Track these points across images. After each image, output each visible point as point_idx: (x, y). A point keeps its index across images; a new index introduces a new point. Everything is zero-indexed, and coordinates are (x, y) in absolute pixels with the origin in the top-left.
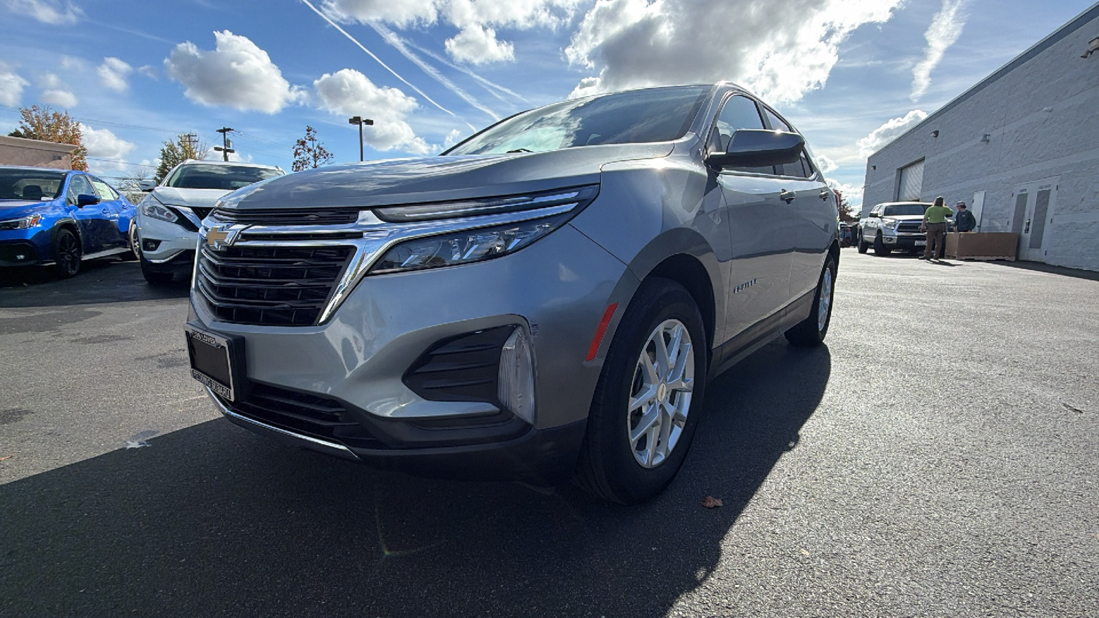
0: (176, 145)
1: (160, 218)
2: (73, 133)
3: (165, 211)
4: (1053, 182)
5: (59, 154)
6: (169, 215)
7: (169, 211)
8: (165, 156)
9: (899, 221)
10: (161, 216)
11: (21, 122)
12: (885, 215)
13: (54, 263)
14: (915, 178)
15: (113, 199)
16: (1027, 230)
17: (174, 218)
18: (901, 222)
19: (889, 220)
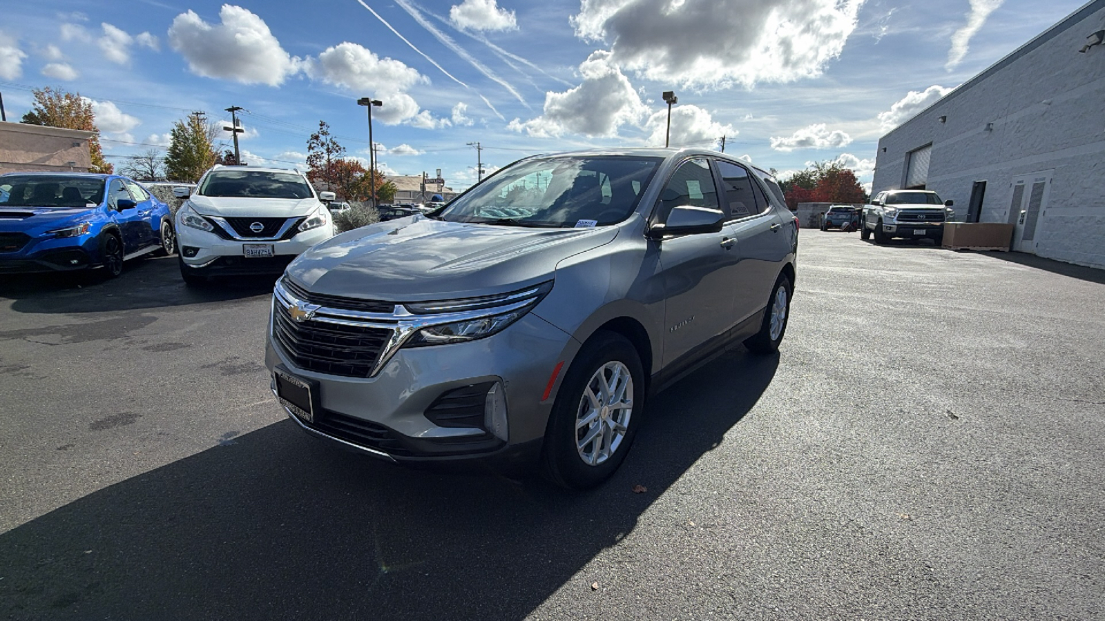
0: (186, 125)
1: (197, 228)
2: (85, 114)
3: (201, 221)
4: (1048, 175)
5: (78, 141)
6: (205, 224)
7: (205, 221)
8: (176, 136)
9: (899, 209)
10: (198, 226)
11: (34, 104)
12: (886, 203)
13: (102, 266)
14: (923, 162)
15: (145, 199)
16: (1022, 222)
17: (210, 228)
18: (901, 211)
19: (890, 208)
